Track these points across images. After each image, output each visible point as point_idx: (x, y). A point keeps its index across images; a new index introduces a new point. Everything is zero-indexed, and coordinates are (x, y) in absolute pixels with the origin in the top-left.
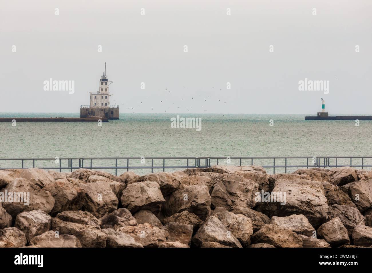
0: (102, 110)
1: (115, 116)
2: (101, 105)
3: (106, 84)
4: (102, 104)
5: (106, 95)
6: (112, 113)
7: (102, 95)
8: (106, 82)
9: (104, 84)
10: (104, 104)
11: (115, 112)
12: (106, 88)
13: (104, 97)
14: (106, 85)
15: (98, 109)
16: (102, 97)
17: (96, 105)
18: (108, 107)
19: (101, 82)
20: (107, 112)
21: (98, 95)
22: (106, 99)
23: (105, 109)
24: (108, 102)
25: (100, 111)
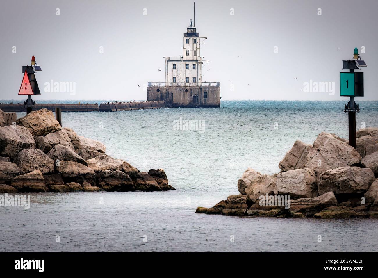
0: (186, 91)
1: (210, 101)
2: (185, 80)
3: (195, 42)
4: (187, 79)
5: (194, 63)
6: (205, 96)
7: (187, 63)
8: (195, 38)
9: (191, 41)
10: (191, 80)
11: (210, 95)
12: (195, 50)
13: (189, 66)
14: (195, 44)
15: (180, 88)
16: (187, 67)
17: (175, 81)
18: (197, 85)
19: (185, 38)
20: (196, 95)
21: (179, 62)
22: (194, 70)
23: (191, 89)
24: (197, 75)
25: (183, 92)
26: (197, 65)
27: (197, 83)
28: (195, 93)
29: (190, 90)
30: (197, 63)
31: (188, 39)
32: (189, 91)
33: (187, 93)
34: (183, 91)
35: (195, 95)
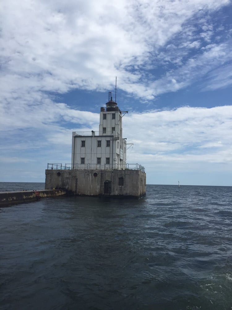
0: (95, 175)
1: (128, 190)
2: (95, 161)
3: (114, 117)
4: (99, 160)
5: (108, 139)
6: (122, 181)
7: (99, 139)
8: (113, 112)
9: (109, 117)
10: (103, 161)
11: (127, 180)
12: (113, 126)
13: (102, 142)
14: (114, 120)
15: (87, 172)
16: (99, 144)
17: (84, 163)
18: (111, 167)
19: (102, 113)
20: (109, 181)
21: (89, 139)
22: (108, 148)
23: (103, 173)
24: (111, 154)
25: (91, 177)
26: (111, 141)
27: (111, 165)
28: (108, 178)
29: (100, 174)
30: (112, 139)
31: (106, 114)
32: (99, 176)
33: (97, 178)
34: (92, 175)
35: (107, 182)
